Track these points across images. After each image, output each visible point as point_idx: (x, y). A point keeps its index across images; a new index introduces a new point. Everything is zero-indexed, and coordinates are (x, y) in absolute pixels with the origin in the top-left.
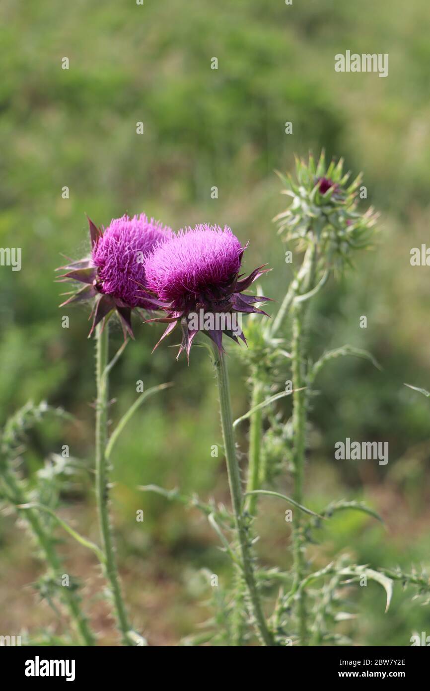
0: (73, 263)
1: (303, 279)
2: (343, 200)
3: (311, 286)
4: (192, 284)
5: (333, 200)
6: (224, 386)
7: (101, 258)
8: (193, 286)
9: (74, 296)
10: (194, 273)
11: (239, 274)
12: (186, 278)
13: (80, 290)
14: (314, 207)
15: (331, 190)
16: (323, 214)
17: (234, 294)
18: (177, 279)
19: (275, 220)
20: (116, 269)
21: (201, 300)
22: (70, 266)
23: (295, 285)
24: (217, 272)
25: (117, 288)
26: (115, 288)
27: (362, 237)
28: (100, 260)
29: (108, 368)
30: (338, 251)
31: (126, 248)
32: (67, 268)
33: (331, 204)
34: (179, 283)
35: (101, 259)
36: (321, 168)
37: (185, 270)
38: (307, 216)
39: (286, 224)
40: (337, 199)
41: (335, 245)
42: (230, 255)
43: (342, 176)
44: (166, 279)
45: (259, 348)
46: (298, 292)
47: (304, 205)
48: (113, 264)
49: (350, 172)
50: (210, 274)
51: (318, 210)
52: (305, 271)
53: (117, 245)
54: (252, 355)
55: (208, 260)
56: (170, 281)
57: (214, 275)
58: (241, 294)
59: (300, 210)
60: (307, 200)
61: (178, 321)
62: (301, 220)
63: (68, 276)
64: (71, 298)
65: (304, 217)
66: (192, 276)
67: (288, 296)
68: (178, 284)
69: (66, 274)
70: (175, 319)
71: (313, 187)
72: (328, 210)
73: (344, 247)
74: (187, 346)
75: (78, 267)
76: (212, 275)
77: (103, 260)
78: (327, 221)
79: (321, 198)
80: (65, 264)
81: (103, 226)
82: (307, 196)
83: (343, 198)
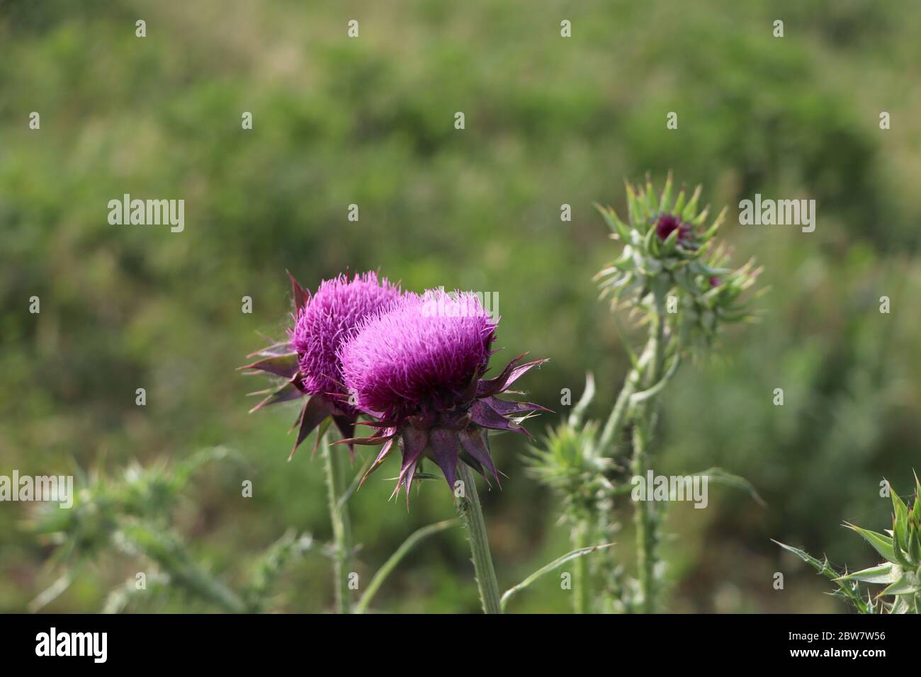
0: (273, 347)
1: (646, 367)
2: (694, 249)
3: (659, 376)
4: (405, 385)
5: (679, 248)
6: (478, 541)
7: (301, 340)
8: (406, 388)
9: (270, 397)
10: (405, 367)
11: (487, 369)
12: (395, 375)
13: (280, 388)
14: (650, 259)
15: (675, 233)
16: (665, 270)
17: (480, 400)
18: (381, 377)
19: (596, 278)
20: (321, 358)
21: (424, 409)
22: (268, 351)
23: (634, 376)
24: (445, 366)
25: (324, 387)
26: (321, 387)
27: (737, 303)
28: (300, 344)
29: (342, 500)
30: (698, 324)
31: (339, 326)
32: (264, 354)
33: (675, 255)
34: (385, 384)
35: (302, 342)
36: (665, 198)
37: (394, 363)
38: (639, 272)
39: (611, 285)
40: (686, 248)
41: (693, 316)
42: (467, 340)
43: (698, 212)
44: (364, 376)
45: (574, 471)
46: (639, 387)
47: (637, 257)
48: (317, 350)
49: (708, 206)
50: (433, 369)
51: (657, 264)
52: (648, 356)
53: (326, 320)
54: (564, 481)
55: (429, 347)
56: (370, 379)
57: (439, 371)
58: (495, 399)
59: (631, 264)
60: (640, 247)
61: (393, 441)
62: (634, 279)
63: (256, 367)
64: (266, 400)
65: (637, 274)
66: (404, 372)
67: (625, 393)
68: (382, 385)
69: (252, 365)
70: (389, 438)
71: (647, 229)
72: (672, 264)
73: (707, 318)
74: (406, 481)
75: (278, 352)
76: (436, 370)
77: (305, 342)
78: (672, 282)
79: (659, 246)
80: (261, 347)
81: (308, 289)
82: (642, 242)
83: (696, 245)
